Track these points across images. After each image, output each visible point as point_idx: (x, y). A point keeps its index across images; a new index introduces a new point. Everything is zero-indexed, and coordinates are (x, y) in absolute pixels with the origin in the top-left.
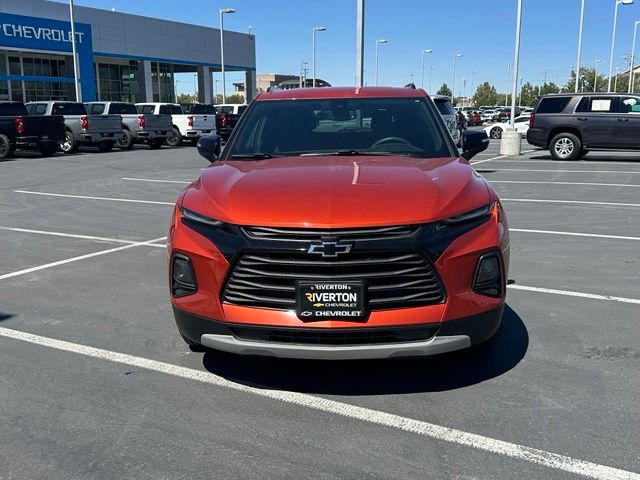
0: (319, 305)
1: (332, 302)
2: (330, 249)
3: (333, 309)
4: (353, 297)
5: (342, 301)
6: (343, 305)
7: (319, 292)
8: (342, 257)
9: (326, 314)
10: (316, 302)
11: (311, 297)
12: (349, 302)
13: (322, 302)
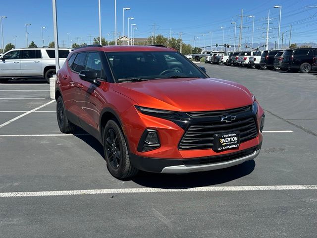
0: (224, 144)
1: (229, 142)
2: (229, 119)
3: (229, 145)
4: (236, 139)
5: (232, 141)
6: (232, 143)
7: (224, 138)
8: (233, 122)
9: (227, 147)
10: (223, 143)
11: (222, 141)
12: (235, 141)
13: (225, 142)
